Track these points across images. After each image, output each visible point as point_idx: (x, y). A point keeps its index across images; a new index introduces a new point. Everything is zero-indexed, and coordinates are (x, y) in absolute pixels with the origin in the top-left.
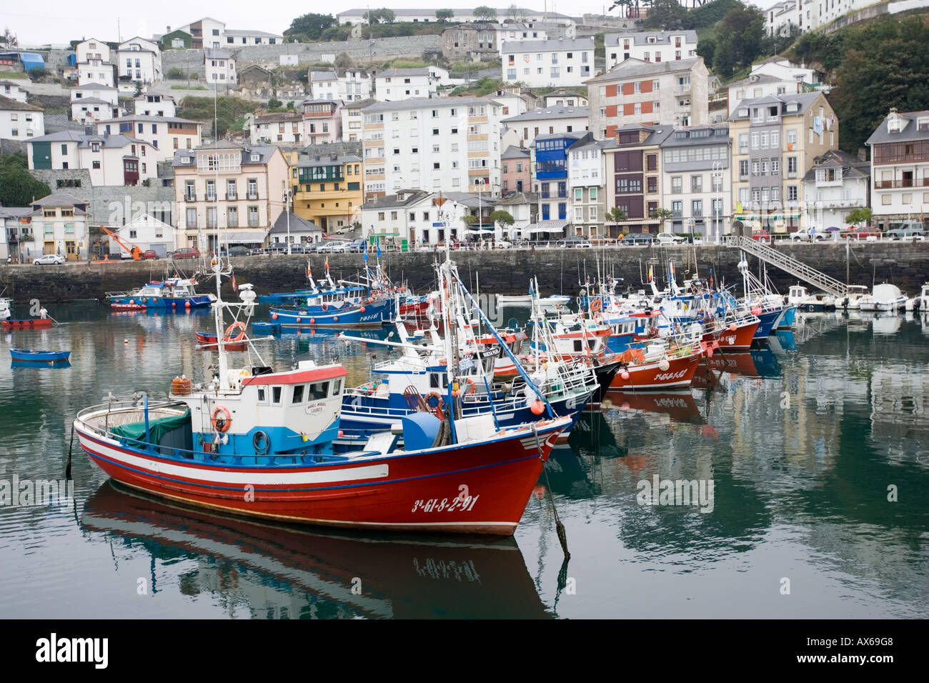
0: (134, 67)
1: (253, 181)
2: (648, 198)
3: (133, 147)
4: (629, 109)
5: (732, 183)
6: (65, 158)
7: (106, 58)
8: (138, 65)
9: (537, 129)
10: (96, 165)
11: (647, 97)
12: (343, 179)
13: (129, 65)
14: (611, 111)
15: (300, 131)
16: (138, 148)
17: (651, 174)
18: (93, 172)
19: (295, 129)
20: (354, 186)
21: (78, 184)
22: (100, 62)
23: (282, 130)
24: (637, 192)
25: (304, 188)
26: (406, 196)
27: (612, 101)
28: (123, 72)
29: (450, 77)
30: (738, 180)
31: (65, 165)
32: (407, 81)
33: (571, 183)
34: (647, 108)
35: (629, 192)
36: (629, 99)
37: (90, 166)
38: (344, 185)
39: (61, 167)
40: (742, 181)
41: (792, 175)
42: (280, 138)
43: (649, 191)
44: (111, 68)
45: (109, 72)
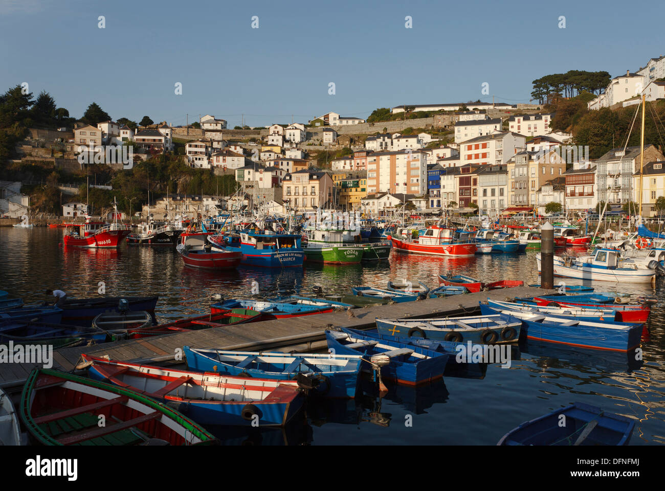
0: (292, 137)
1: (314, 187)
2: (473, 198)
3: (276, 172)
4: (477, 156)
5: (508, 192)
6: (249, 177)
7: (281, 132)
8: (294, 136)
9: (455, 164)
10: (261, 179)
11: (484, 151)
12: (359, 187)
13: (290, 135)
14: (470, 157)
15: (353, 164)
16: (279, 172)
17: (474, 187)
18: (260, 182)
19: (351, 164)
20: (363, 190)
21: (253, 187)
22: (277, 135)
23: (345, 164)
24: (468, 195)
25: (344, 190)
26: (379, 195)
27: (470, 152)
28: (287, 137)
29: (432, 138)
30: (510, 191)
31: (249, 179)
32: (407, 141)
33: (442, 191)
34: (484, 155)
35: (465, 195)
36: (477, 152)
37: (259, 180)
38: (359, 189)
39: (247, 180)
40: (512, 191)
41: (533, 189)
42: (344, 167)
43: (474, 195)
44: (281, 137)
45: (281, 138)
